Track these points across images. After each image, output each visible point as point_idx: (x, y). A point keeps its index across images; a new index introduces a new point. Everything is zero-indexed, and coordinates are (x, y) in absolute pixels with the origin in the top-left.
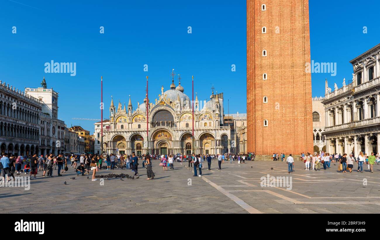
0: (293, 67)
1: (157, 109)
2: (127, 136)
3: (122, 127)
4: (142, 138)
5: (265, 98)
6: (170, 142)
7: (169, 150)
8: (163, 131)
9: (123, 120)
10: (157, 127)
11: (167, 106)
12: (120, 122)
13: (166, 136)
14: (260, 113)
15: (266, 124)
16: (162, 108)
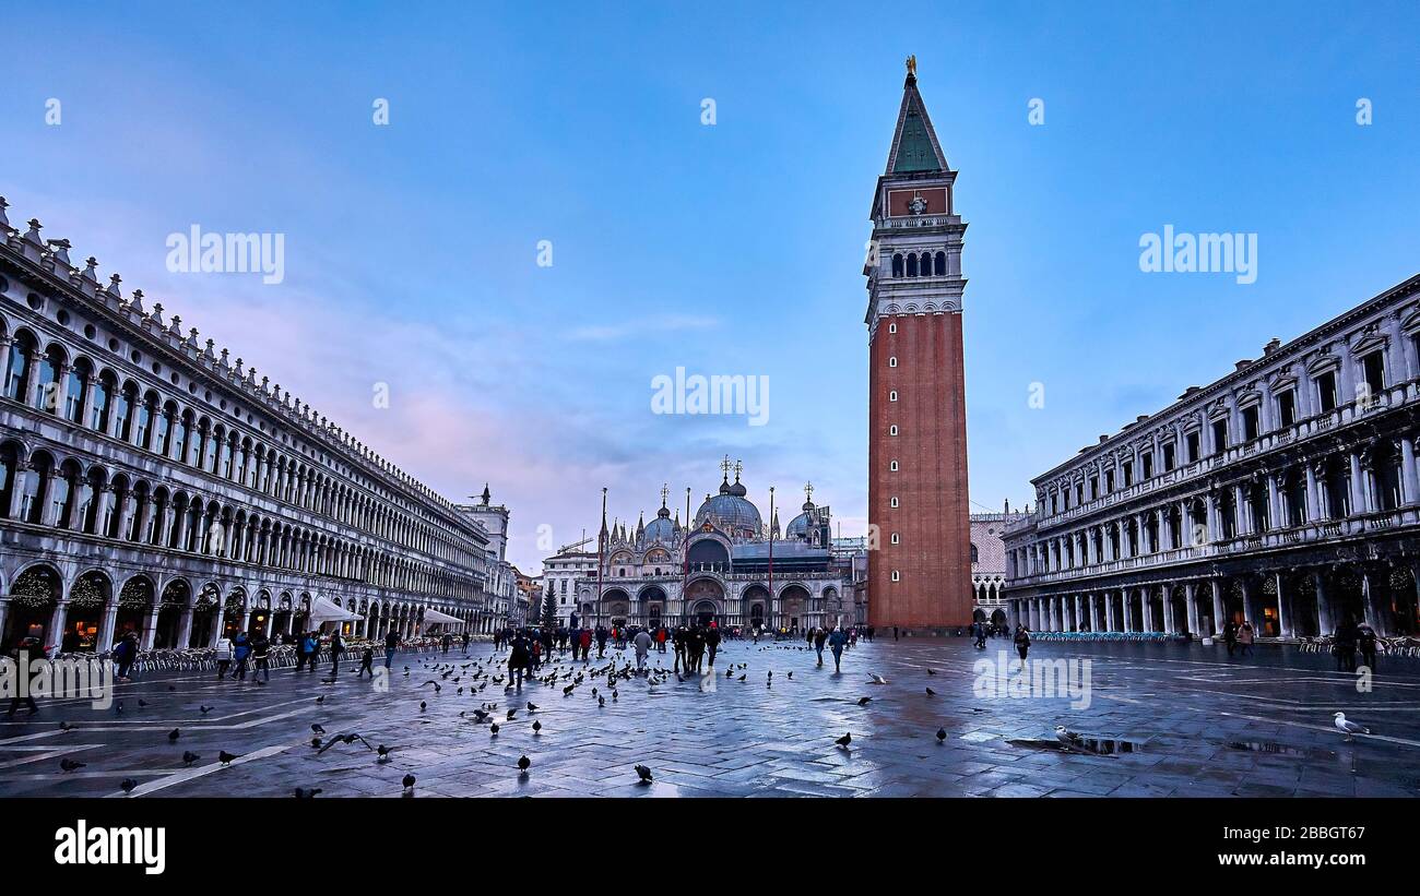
0: (939, 488)
1: (696, 538)
2: (634, 592)
3: (622, 572)
4: (662, 596)
5: (895, 537)
6: (720, 602)
7: (716, 617)
8: (706, 581)
9: (624, 559)
10: (694, 574)
11: (717, 532)
12: (619, 563)
13: (712, 591)
14: (886, 560)
15: (896, 578)
16: (707, 536)
